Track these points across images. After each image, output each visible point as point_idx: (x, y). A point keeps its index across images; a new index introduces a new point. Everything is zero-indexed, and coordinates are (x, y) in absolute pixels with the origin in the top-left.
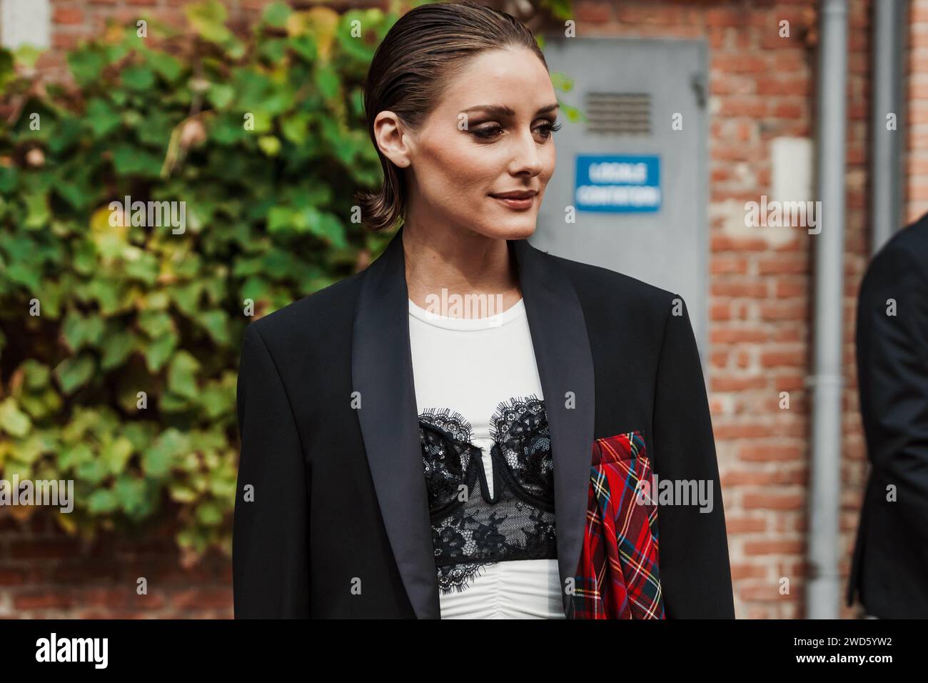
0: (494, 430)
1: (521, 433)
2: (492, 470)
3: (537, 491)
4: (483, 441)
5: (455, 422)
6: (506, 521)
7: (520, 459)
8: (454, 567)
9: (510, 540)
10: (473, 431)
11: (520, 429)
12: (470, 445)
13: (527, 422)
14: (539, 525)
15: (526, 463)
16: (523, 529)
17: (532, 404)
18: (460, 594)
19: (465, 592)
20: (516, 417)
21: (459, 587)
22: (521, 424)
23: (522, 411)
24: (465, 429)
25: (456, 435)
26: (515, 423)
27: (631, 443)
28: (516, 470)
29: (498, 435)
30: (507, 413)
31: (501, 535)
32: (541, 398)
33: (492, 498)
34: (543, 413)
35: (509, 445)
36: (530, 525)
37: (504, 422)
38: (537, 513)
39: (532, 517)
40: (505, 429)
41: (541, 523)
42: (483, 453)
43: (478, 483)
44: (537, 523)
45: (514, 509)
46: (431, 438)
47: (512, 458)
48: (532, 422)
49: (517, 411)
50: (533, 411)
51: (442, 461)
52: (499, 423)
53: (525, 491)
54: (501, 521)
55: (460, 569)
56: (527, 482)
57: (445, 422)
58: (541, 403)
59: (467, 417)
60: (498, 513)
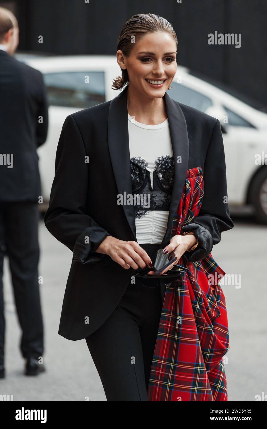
0: (155, 166)
1: (164, 168)
2: (153, 179)
3: (167, 188)
4: (151, 169)
5: (143, 162)
6: (156, 197)
7: (163, 177)
8: (138, 211)
9: (157, 204)
10: (149, 166)
11: (164, 167)
12: (147, 170)
13: (167, 164)
14: (167, 199)
15: (165, 178)
16: (161, 200)
17: (168, 158)
18: (139, 220)
19: (142, 219)
20: (163, 162)
21: (139, 218)
22: (165, 165)
23: (165, 160)
24: (146, 165)
25: (143, 167)
26: (162, 164)
27: (198, 171)
28: (161, 180)
29: (156, 168)
30: (160, 161)
31: (154, 202)
32: (171, 156)
33: (152, 189)
34: (172, 162)
35: (160, 172)
36: (163, 199)
37: (159, 164)
38: (166, 195)
39: (165, 197)
40: (159, 166)
41: (168, 199)
42: (150, 173)
43: (148, 183)
44: (166, 198)
45: (159, 193)
46: (134, 167)
47: (160, 176)
48: (168, 165)
49: (163, 160)
50: (169, 161)
51: (137, 175)
52: (157, 164)
53: (163, 187)
54: (155, 197)
55: (140, 212)
56: (165, 185)
57: (139, 162)
58: (171, 158)
59: (147, 161)
60: (154, 194)
